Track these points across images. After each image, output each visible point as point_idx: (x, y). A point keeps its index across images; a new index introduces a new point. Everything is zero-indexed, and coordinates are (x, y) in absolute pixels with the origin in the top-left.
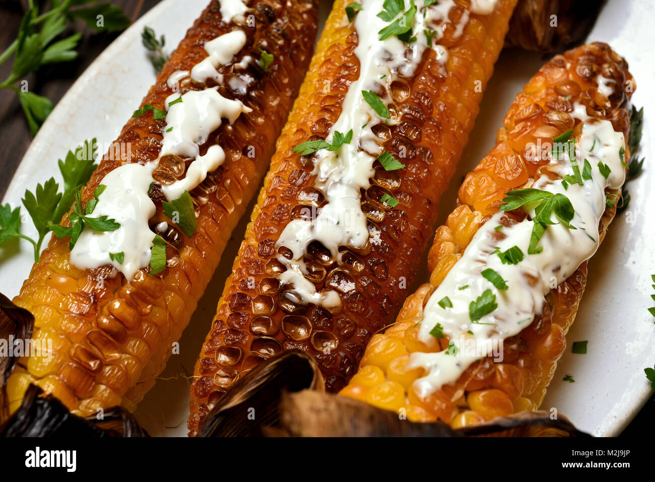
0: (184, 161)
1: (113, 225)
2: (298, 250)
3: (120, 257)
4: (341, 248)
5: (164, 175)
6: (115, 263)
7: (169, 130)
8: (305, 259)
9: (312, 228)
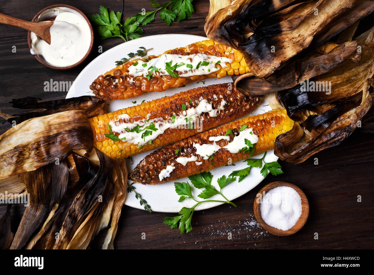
0: (218, 143)
1: (246, 140)
2: (216, 111)
3: (251, 133)
4: (209, 103)
5: (225, 142)
6: (252, 132)
7: (214, 151)
8: (217, 108)
9: (210, 111)
